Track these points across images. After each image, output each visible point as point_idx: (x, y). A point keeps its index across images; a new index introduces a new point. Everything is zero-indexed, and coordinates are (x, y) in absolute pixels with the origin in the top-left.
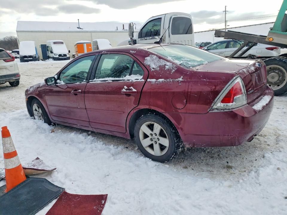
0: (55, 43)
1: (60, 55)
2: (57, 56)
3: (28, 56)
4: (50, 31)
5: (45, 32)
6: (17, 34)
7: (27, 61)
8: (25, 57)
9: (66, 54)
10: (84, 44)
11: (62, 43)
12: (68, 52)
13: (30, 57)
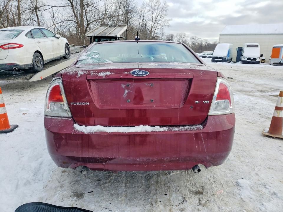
0: (248, 46)
1: (249, 59)
2: (246, 60)
3: (219, 57)
4: (251, 34)
5: (246, 35)
6: (220, 37)
7: (216, 61)
8: (216, 58)
9: (256, 58)
10: (281, 48)
11: (257, 46)
12: (259, 56)
13: (221, 58)
